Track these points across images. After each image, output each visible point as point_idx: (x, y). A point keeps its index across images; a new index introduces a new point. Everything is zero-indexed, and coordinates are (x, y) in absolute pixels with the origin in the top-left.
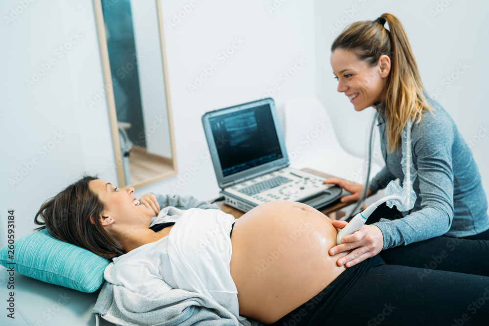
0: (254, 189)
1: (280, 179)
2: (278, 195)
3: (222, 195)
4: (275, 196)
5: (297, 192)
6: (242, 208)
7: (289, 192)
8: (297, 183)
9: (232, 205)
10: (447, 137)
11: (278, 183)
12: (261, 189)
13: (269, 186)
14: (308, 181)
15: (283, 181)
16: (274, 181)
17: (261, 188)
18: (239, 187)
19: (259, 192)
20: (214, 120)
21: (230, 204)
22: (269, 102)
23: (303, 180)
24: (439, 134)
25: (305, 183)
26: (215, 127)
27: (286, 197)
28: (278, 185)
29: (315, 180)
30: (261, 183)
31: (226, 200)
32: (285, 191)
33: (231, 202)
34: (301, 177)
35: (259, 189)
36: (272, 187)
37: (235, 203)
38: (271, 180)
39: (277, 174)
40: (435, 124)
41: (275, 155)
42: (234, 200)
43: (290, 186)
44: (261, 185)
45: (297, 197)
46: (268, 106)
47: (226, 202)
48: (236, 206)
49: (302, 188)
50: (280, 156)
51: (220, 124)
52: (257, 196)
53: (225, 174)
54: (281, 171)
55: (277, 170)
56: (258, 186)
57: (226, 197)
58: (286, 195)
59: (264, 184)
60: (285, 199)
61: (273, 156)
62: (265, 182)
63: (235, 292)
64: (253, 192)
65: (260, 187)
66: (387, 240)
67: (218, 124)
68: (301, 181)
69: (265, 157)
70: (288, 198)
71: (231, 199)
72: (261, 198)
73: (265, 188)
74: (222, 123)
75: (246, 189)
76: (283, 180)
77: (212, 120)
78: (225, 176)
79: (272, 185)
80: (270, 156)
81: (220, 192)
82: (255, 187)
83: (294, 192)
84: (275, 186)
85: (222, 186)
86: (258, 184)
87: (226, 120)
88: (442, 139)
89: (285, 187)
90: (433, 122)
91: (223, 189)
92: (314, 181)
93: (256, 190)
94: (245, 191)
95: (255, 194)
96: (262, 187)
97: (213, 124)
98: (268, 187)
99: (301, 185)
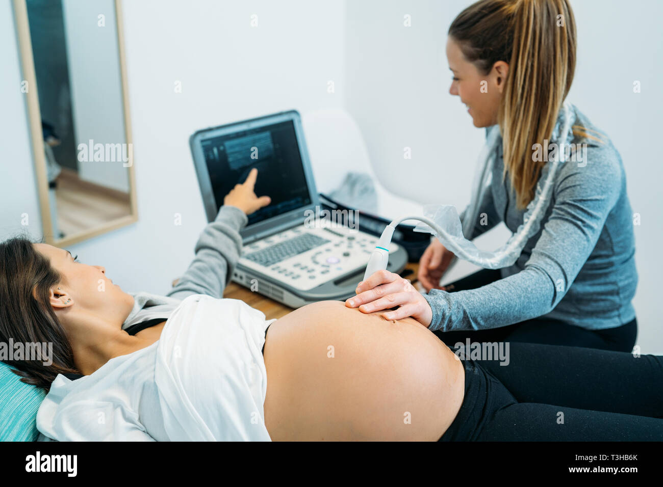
0: (271, 254)
1: (309, 239)
2: (311, 265)
4: (306, 267)
5: (339, 261)
6: (268, 292)
7: (327, 261)
8: (337, 245)
9: (238, 280)
10: (610, 186)
11: (308, 246)
12: (283, 256)
13: (294, 250)
14: (354, 243)
15: (314, 242)
16: (300, 242)
17: (281, 254)
19: (280, 261)
20: (209, 143)
22: (293, 116)
23: (345, 239)
24: (600, 177)
25: (350, 246)
26: (210, 154)
27: (324, 269)
28: (308, 249)
29: (364, 240)
30: (281, 244)
32: (321, 259)
33: (236, 276)
34: (341, 235)
35: (279, 255)
36: (299, 253)
37: (241, 278)
38: (296, 239)
40: (600, 163)
41: (300, 199)
42: (239, 273)
43: (328, 250)
44: (281, 247)
45: (339, 269)
46: (291, 123)
48: (244, 282)
49: (346, 255)
50: (307, 201)
51: (218, 150)
52: (278, 267)
56: (276, 249)
58: (323, 266)
59: (286, 246)
60: (323, 273)
61: (297, 202)
62: (286, 242)
64: (270, 259)
65: (280, 250)
66: (437, 315)
67: (215, 150)
68: (342, 242)
69: (286, 203)
70: (328, 271)
72: (285, 270)
73: (288, 254)
74: (222, 148)
75: (259, 254)
76: (316, 239)
77: (205, 143)
79: (300, 249)
80: (293, 202)
82: (272, 251)
83: (334, 260)
84: (304, 251)
86: (277, 246)
87: (228, 144)
88: (601, 186)
89: (320, 253)
90: (596, 160)
92: (363, 243)
93: (275, 257)
94: (257, 257)
95: (274, 263)
96: (284, 253)
97: (207, 150)
98: (293, 252)
99: (344, 248)
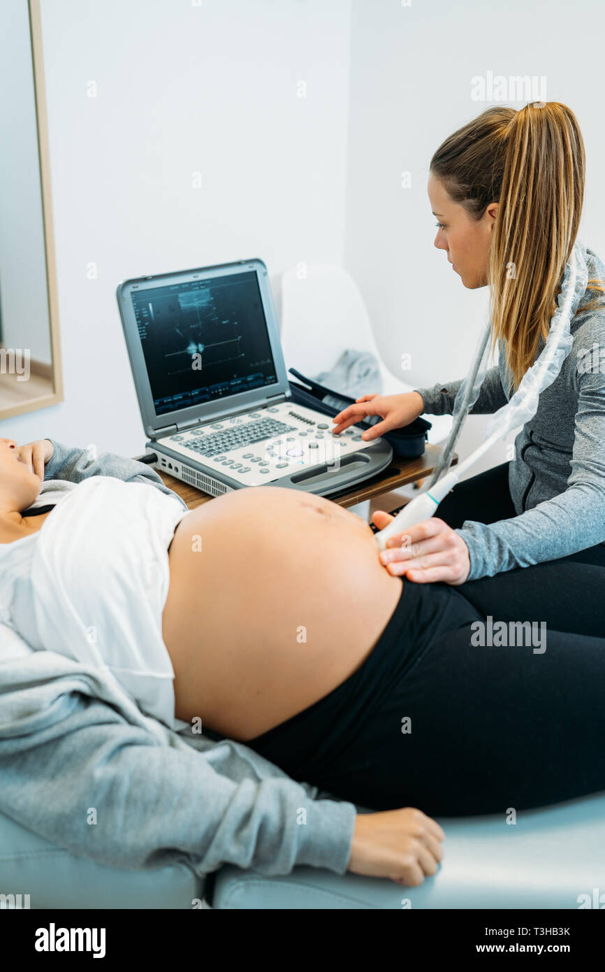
0: (216, 442)
3: (151, 451)
4: (259, 459)
8: (303, 435)
9: (172, 472)
11: (267, 434)
12: (232, 444)
13: (248, 439)
14: (326, 432)
15: (275, 429)
16: (257, 428)
17: (231, 442)
18: (188, 436)
19: (227, 450)
21: (167, 470)
22: (256, 267)
23: (314, 428)
25: (320, 437)
26: (144, 311)
28: (266, 438)
30: (232, 430)
31: (160, 462)
33: (170, 466)
34: (311, 423)
35: (228, 444)
36: (253, 442)
37: (177, 469)
38: (251, 425)
39: (264, 414)
42: (175, 463)
44: (231, 434)
46: (253, 275)
47: (159, 465)
48: (179, 475)
51: (155, 307)
52: (223, 458)
53: (160, 410)
54: (270, 408)
55: (264, 407)
56: (225, 436)
57: (160, 456)
59: (238, 432)
62: (239, 428)
63: (170, 675)
64: (215, 448)
65: (229, 437)
66: (476, 560)
67: (151, 307)
68: (311, 431)
71: (169, 460)
72: (231, 462)
73: (239, 442)
75: (201, 441)
76: (277, 426)
77: (137, 297)
78: (158, 414)
79: (255, 437)
81: (147, 446)
82: (219, 438)
84: (260, 440)
85: (152, 433)
86: (226, 432)
91: (154, 440)
93: (222, 446)
94: (199, 445)
95: (218, 453)
96: (234, 442)
98: (245, 440)
